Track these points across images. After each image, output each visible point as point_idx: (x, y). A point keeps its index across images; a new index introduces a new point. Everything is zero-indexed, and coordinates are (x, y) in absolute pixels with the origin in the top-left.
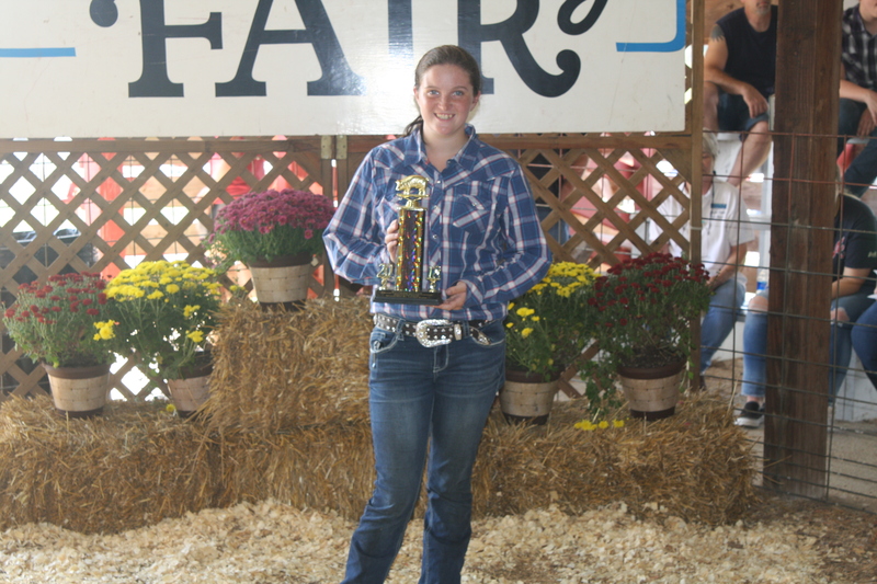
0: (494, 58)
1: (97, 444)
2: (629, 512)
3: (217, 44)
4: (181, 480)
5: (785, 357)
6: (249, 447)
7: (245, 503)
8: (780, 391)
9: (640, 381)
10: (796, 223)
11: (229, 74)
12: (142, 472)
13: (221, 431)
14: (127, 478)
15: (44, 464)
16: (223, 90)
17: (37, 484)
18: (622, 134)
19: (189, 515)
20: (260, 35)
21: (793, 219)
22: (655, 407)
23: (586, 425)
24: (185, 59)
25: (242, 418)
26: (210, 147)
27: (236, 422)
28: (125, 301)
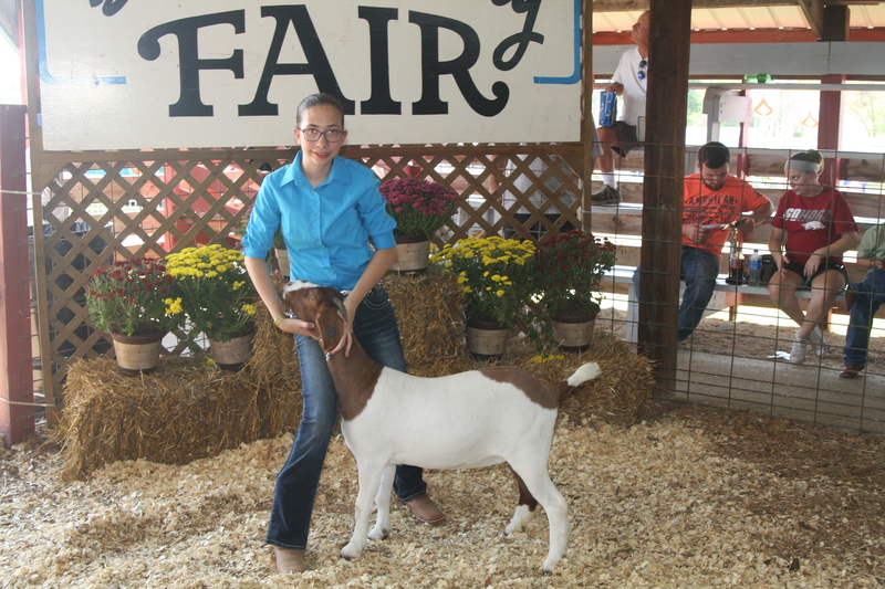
0: (448, 87)
1: (168, 395)
2: (569, 421)
3: (239, 74)
4: (236, 419)
5: (654, 303)
6: (290, 390)
7: (288, 433)
8: (650, 327)
9: (572, 325)
10: (663, 207)
11: (249, 99)
12: (205, 414)
13: (267, 378)
14: (194, 420)
15: (128, 413)
16: (244, 110)
17: (123, 430)
18: (534, 144)
19: (243, 445)
20: (273, 68)
21: (661, 205)
22: (580, 343)
23: (538, 359)
24: (213, 86)
25: (284, 368)
26: (231, 156)
27: (279, 371)
28: (186, 279)
